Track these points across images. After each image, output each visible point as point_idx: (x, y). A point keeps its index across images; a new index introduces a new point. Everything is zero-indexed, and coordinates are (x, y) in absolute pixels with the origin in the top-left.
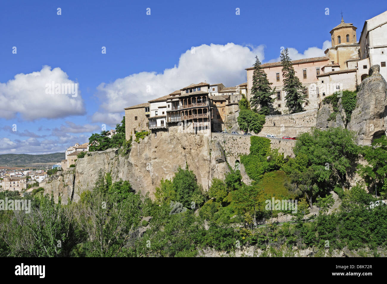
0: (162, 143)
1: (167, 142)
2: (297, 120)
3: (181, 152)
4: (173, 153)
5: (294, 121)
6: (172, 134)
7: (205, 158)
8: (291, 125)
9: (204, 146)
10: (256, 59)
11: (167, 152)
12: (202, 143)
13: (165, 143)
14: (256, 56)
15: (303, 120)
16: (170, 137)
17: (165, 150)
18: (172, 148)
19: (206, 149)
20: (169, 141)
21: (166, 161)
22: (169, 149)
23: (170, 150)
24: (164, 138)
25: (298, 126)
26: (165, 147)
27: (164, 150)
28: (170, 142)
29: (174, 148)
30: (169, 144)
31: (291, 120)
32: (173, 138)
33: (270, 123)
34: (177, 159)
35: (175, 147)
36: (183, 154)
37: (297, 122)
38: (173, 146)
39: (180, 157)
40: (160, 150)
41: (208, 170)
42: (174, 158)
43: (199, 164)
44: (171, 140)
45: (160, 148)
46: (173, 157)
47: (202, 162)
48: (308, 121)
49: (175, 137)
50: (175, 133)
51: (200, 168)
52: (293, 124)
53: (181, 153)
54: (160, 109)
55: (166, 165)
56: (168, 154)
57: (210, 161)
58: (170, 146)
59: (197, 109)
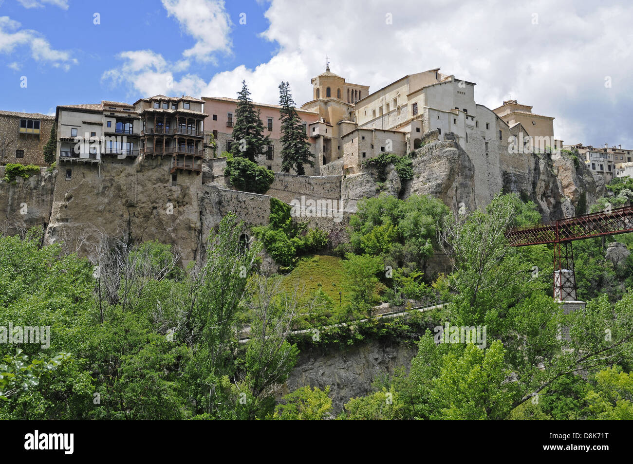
0: (82, 192)
1: (96, 191)
2: (316, 187)
3: (121, 213)
4: (105, 213)
5: (312, 188)
6: (107, 178)
7: (192, 225)
8: (308, 193)
9: (191, 204)
10: (243, 85)
11: (93, 210)
12: (186, 199)
13: (91, 192)
14: (244, 81)
15: (322, 187)
16: (104, 183)
17: (90, 205)
18: (104, 203)
19: (195, 211)
20: (101, 190)
21: (89, 227)
22: (99, 204)
23: (101, 208)
24: (90, 182)
25: (316, 195)
26: (89, 199)
27: (86, 206)
28: (103, 193)
29: (109, 204)
30: (100, 195)
31: (308, 185)
32: (109, 185)
33: (280, 185)
34: (112, 225)
35: (110, 202)
36: (126, 216)
37: (315, 190)
38: (106, 200)
39: (117, 221)
40: (78, 204)
42: (106, 223)
43: (176, 236)
44: (105, 188)
45: (79, 201)
46: (104, 221)
47: (183, 233)
48: (328, 191)
49: (114, 183)
50: (114, 177)
51: (180, 242)
52: (310, 191)
53: (122, 215)
54: (86, 125)
55: (91, 234)
56: (94, 215)
57: (200, 232)
58: (101, 199)
59: (187, 138)
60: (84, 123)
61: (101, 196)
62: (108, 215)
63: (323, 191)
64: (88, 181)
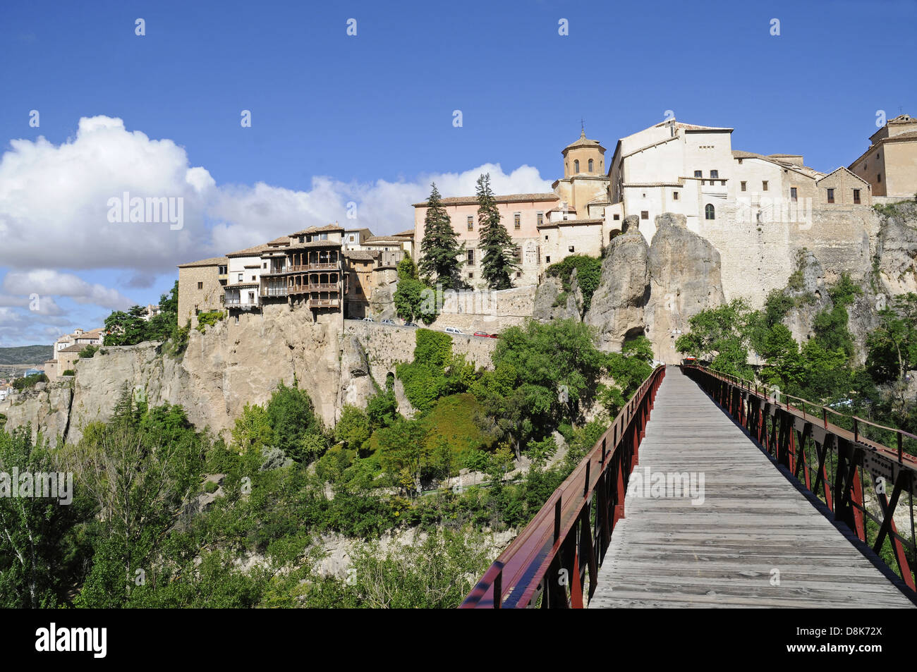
0: (248, 335)
1: (259, 334)
4: (269, 355)
6: (268, 320)
7: (330, 367)
9: (329, 344)
10: (433, 189)
11: (258, 353)
12: (326, 339)
13: (255, 335)
14: (434, 184)
15: (510, 304)
16: (264, 323)
17: (255, 349)
18: (267, 345)
20: (263, 332)
21: (255, 370)
22: (262, 347)
23: (264, 350)
24: (253, 326)
25: (502, 314)
26: (254, 343)
27: (252, 349)
28: (265, 335)
29: (272, 345)
32: (271, 326)
34: (277, 367)
36: (289, 357)
37: (500, 307)
38: (269, 342)
39: (282, 362)
40: (244, 348)
41: (334, 388)
42: (271, 365)
43: (318, 378)
44: (266, 330)
45: (245, 345)
46: (269, 363)
47: (323, 374)
48: (519, 306)
49: (275, 324)
50: (275, 318)
51: (320, 384)
53: (286, 355)
54: (247, 270)
55: (256, 377)
56: (259, 357)
57: (340, 373)
58: (264, 341)
59: (319, 274)
60: (246, 268)
61: (264, 338)
62: (272, 357)
63: (511, 308)
64: (251, 326)
